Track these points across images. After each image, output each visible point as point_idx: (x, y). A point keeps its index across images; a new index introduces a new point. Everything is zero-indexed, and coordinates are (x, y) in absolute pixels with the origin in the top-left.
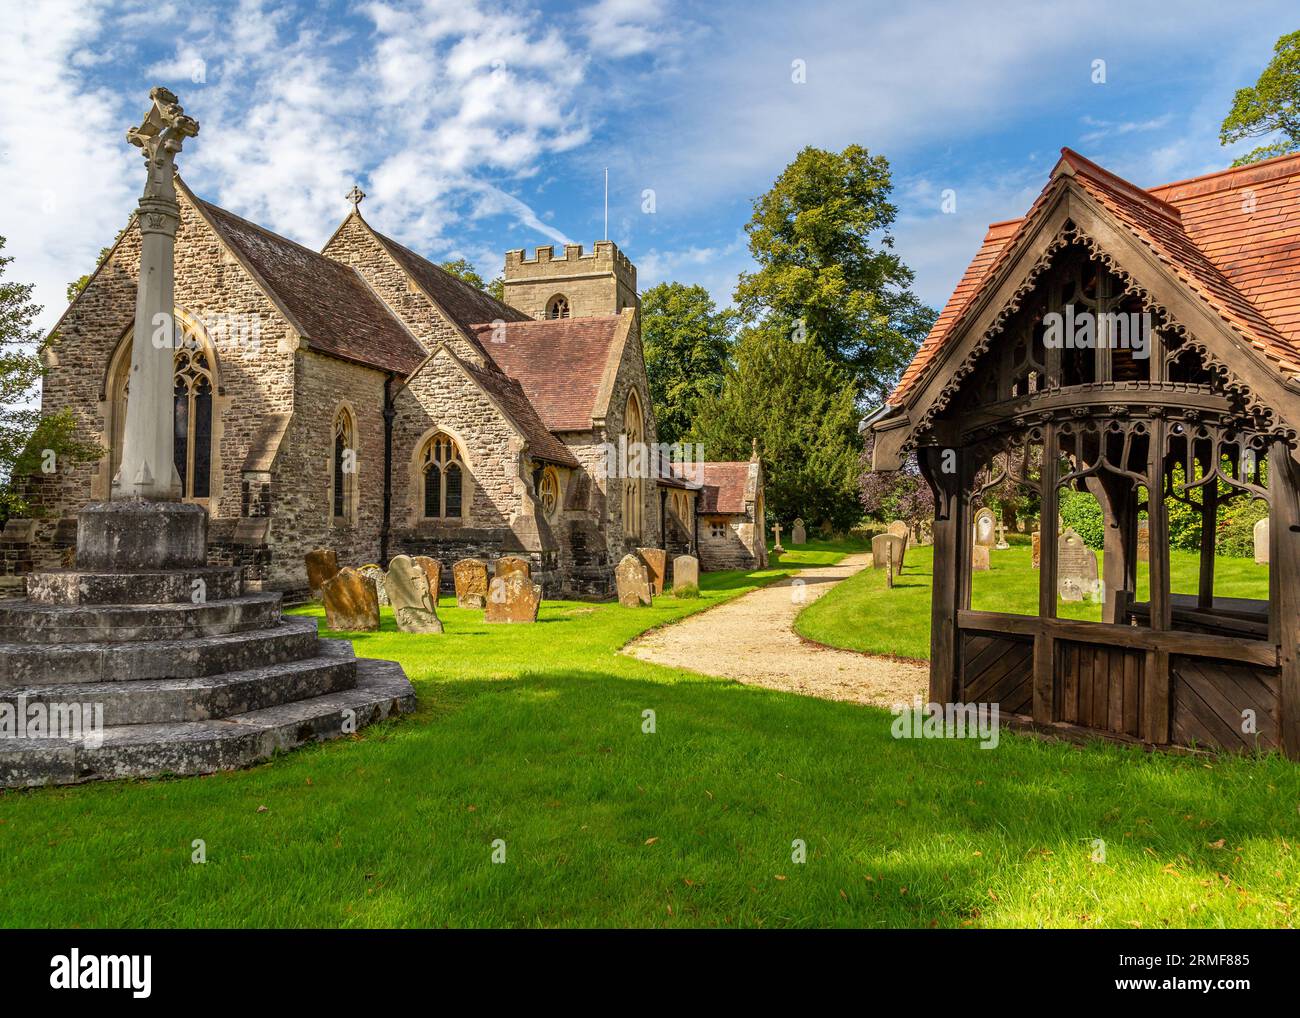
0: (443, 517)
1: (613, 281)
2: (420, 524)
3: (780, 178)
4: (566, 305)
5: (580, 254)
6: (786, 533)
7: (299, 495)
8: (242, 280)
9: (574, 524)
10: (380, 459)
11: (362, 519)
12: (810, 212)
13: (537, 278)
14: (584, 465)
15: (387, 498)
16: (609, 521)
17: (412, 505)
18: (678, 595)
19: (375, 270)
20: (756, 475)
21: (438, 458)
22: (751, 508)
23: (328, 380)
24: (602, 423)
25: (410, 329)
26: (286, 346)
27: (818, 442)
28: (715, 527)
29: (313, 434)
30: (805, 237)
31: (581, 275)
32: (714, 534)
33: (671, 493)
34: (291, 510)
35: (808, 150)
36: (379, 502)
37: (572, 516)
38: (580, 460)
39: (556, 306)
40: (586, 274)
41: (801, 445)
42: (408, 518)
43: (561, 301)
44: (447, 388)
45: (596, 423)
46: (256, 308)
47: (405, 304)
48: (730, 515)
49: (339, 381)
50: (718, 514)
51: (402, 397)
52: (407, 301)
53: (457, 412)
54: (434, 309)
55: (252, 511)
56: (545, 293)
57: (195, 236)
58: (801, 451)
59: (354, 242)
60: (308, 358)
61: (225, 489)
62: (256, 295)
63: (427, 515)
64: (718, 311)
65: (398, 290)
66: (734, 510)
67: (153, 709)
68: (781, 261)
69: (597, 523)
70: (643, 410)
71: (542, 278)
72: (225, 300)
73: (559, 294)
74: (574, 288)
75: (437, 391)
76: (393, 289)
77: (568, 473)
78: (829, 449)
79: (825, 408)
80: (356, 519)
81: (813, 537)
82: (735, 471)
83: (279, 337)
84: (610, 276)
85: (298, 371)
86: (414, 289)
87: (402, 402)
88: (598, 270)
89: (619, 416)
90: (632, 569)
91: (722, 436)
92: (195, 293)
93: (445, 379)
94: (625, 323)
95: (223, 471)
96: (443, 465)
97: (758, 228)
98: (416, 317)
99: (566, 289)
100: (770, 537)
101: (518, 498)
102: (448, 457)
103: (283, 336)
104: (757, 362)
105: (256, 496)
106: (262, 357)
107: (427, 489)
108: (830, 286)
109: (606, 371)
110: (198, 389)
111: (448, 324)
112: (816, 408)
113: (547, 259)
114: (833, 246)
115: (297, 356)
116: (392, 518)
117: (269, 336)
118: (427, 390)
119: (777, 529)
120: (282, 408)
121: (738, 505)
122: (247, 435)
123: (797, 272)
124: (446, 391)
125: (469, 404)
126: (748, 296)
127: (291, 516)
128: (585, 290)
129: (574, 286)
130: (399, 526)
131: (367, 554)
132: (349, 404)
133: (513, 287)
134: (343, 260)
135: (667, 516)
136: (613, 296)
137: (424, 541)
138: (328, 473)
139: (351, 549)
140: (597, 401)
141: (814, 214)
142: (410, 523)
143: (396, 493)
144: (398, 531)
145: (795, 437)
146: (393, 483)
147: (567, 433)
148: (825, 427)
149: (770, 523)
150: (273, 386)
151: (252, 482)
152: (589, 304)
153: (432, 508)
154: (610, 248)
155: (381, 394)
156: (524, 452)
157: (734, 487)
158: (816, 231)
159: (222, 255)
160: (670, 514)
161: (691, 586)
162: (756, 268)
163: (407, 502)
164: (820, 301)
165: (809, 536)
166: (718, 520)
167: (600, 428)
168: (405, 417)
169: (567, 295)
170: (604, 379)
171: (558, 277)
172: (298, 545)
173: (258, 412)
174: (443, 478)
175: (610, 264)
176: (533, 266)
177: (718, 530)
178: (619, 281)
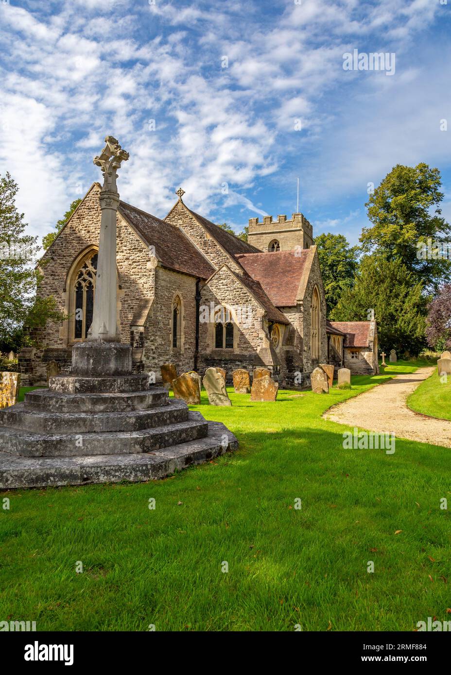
0: (224, 348)
1: (302, 233)
2: (213, 352)
3: (384, 180)
4: (278, 245)
5: (285, 219)
6: (387, 357)
7: (157, 337)
8: (130, 234)
9: (288, 352)
10: (194, 320)
11: (186, 349)
12: (399, 197)
13: (264, 232)
14: (292, 323)
15: (197, 339)
16: (305, 351)
17: (209, 342)
18: (341, 388)
19: (190, 228)
20: (374, 328)
22: (372, 344)
23: (170, 282)
24: (301, 302)
25: (207, 257)
26: (150, 265)
27: (403, 312)
28: (353, 353)
29: (163, 308)
30: (396, 209)
31: (286, 230)
32: (353, 357)
33: (332, 337)
34: (153, 345)
35: (398, 166)
36: (193, 341)
37: (286, 348)
38: (290, 320)
39: (273, 245)
40: (288, 229)
41: (394, 313)
42: (207, 349)
43: (276, 243)
44: (227, 285)
45: (298, 302)
46: (136, 247)
47: (204, 245)
48: (360, 348)
49: (175, 282)
50: (355, 347)
51: (205, 290)
52: (205, 243)
53: (231, 297)
54: (218, 247)
55: (135, 345)
56: (268, 239)
58: (394, 316)
59: (179, 215)
60: (161, 271)
62: (137, 241)
63: (216, 347)
64: (350, 247)
65: (201, 238)
66: (363, 345)
67: (115, 447)
68: (384, 222)
69: (298, 351)
70: (320, 296)
71: (266, 232)
72: (122, 243)
73: (275, 240)
74: (283, 237)
75: (221, 287)
76: (198, 237)
77: (284, 327)
78: (409, 315)
79: (406, 296)
80: (183, 349)
81: (400, 359)
82: (363, 326)
83: (147, 261)
84: (300, 230)
85: (156, 277)
86: (209, 237)
87: (204, 292)
88: (294, 227)
89: (309, 299)
90: (319, 375)
91: (354, 308)
93: (226, 281)
94: (312, 253)
95: (121, 326)
97: (372, 205)
98: (209, 251)
99: (278, 237)
100: (380, 358)
101: (261, 339)
103: (150, 261)
104: (371, 272)
105: (137, 338)
106: (139, 270)
107: (216, 335)
108: (409, 234)
109: (303, 277)
111: (225, 254)
112: (402, 295)
113: (269, 222)
114: (410, 214)
115: (156, 270)
116: (200, 349)
117: (143, 260)
118: (217, 286)
119: (383, 355)
120: (149, 295)
121: (365, 343)
122: (132, 308)
123: (392, 227)
124: (226, 287)
125: (237, 293)
126: (366, 239)
127: (153, 347)
128: (287, 237)
129: (282, 236)
130: (203, 352)
131: (188, 366)
132: (179, 293)
133: (252, 236)
134: (174, 224)
135: (330, 348)
136: (302, 240)
137: (215, 359)
138: (170, 327)
139: (180, 364)
140: (299, 292)
141: (401, 198)
142: (208, 351)
143: (202, 337)
144: (202, 355)
145: (391, 309)
146: (200, 332)
147: (284, 307)
148: (406, 304)
149: (379, 353)
150: (145, 285)
151: (135, 331)
152: (290, 244)
153: (219, 344)
154: (300, 216)
155: (194, 288)
156: (264, 317)
157: (363, 334)
158: (402, 207)
159: (120, 222)
160: (332, 347)
161: (347, 383)
162: (371, 226)
163: (207, 341)
164: (404, 242)
165: (398, 358)
166: (355, 350)
167: (300, 305)
168: (206, 300)
169: (279, 240)
170: (302, 281)
171: (274, 231)
172: (157, 361)
173: (138, 297)
174: (224, 329)
175: (301, 224)
176: (262, 226)
177: (355, 355)
178: (305, 232)
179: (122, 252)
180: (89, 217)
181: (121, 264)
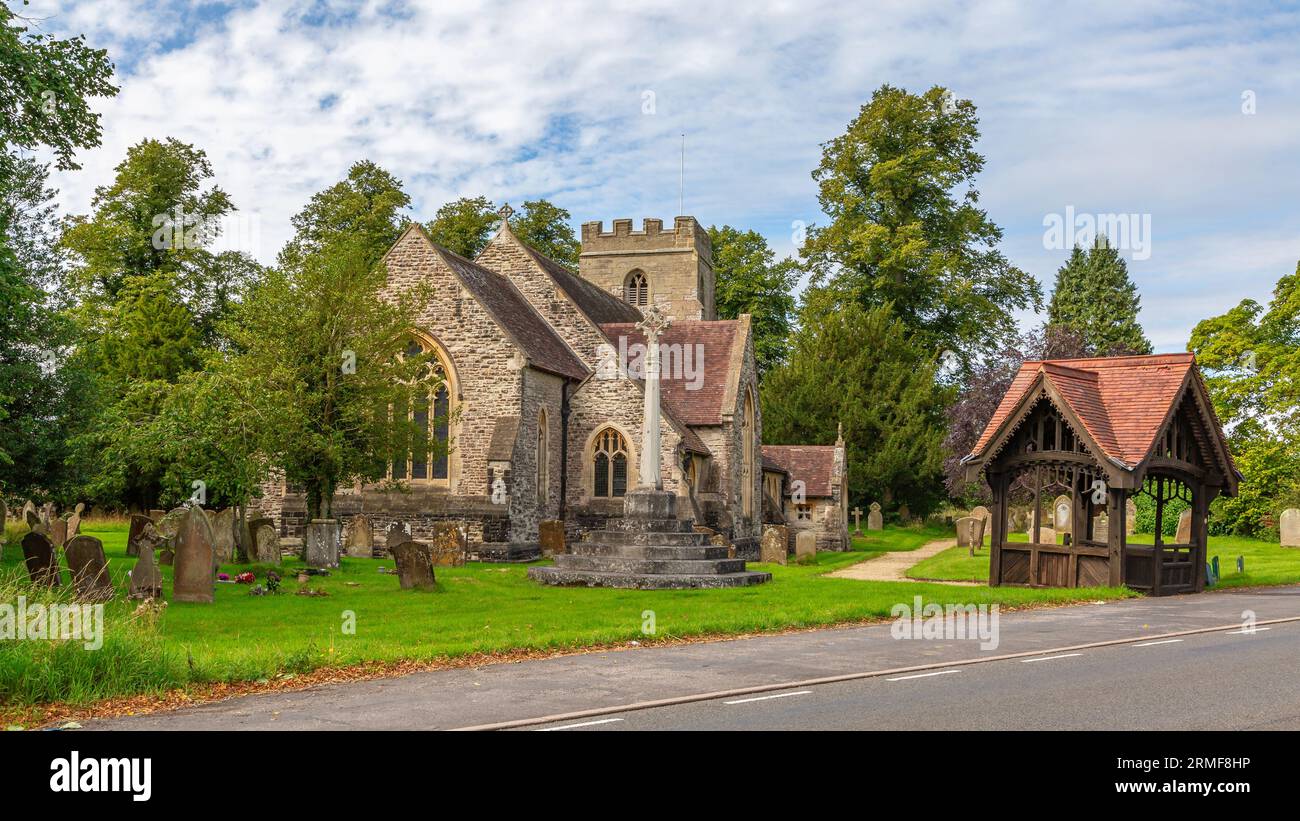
0: (611, 497)
1: (694, 258)
2: (591, 503)
3: (854, 122)
4: (644, 280)
5: (660, 229)
6: (864, 518)
7: (523, 478)
8: (477, 312)
9: (708, 504)
10: (559, 449)
11: (551, 497)
12: (889, 163)
13: (615, 252)
14: (714, 454)
15: (563, 480)
16: (735, 503)
17: (585, 486)
18: (801, 563)
19: (525, 279)
20: (842, 459)
21: (606, 448)
22: (837, 491)
23: (537, 388)
24: (730, 419)
25: (557, 331)
26: (513, 364)
27: (896, 421)
28: (801, 509)
29: (529, 431)
30: (880, 189)
31: (661, 250)
32: (801, 517)
33: (767, 475)
34: (519, 490)
35: (885, 89)
36: (558, 484)
37: (704, 497)
38: (711, 449)
39: (633, 280)
40: (666, 250)
41: (879, 425)
42: (581, 497)
43: (639, 276)
44: (616, 391)
45: (725, 419)
46: (488, 334)
47: (552, 309)
48: (815, 497)
49: (541, 388)
51: (576, 398)
52: (555, 307)
53: (624, 412)
54: (580, 316)
56: (624, 267)
57: (437, 274)
58: (879, 432)
59: (504, 253)
60: (531, 374)
61: (464, 472)
62: (489, 323)
63: (596, 495)
64: (777, 260)
65: (546, 297)
66: (820, 493)
68: (853, 216)
69: (725, 503)
70: (754, 403)
71: (621, 252)
72: (462, 326)
73: (637, 270)
74: (654, 264)
75: (607, 394)
76: (541, 295)
77: (701, 460)
78: (908, 429)
79: (904, 385)
80: (547, 497)
81: (890, 519)
82: (820, 455)
83: (508, 357)
84: (691, 252)
85: (522, 381)
86: (562, 298)
87: (576, 402)
88: (679, 246)
89: (740, 412)
90: (773, 540)
91: (795, 413)
92: (437, 319)
93: (614, 384)
94: (743, 329)
95: (460, 459)
96: (611, 455)
97: (829, 175)
98: (562, 321)
99: (644, 264)
100: (851, 520)
101: (675, 482)
102: (615, 448)
103: (513, 357)
104: (830, 332)
106: (495, 371)
107: (596, 474)
108: (909, 246)
109: (730, 373)
110: (437, 394)
111: (591, 329)
112: (895, 384)
113: (625, 233)
114: (911, 198)
115: (523, 373)
116: (568, 497)
117: (500, 356)
118: (598, 393)
119: (857, 512)
120: (511, 411)
121: (824, 488)
122: (483, 431)
123: (874, 229)
124: (614, 394)
125: (634, 405)
126: (815, 248)
127: (519, 494)
128: (665, 265)
129: (653, 262)
130: (574, 503)
132: (545, 406)
133: (590, 260)
134: (495, 269)
135: (765, 498)
136: (694, 273)
137: (595, 516)
140: (725, 400)
141: (893, 166)
142: (583, 501)
143: (571, 476)
144: (571, 508)
145: (873, 414)
146: (568, 468)
147: (699, 427)
148: (903, 405)
149: (851, 509)
150: (503, 395)
151: (496, 469)
152: (669, 280)
153: (601, 489)
154: (691, 224)
155: (560, 396)
156: (680, 445)
157: (820, 471)
158: (892, 183)
159: (460, 291)
160: (766, 495)
161: (811, 555)
162: (826, 222)
163: (581, 484)
164: (898, 263)
165: (886, 522)
167: (728, 423)
168: (579, 415)
169: (646, 270)
170: (729, 381)
171: (637, 251)
172: (522, 517)
173: (492, 415)
174: (611, 465)
175: (692, 240)
176: (611, 239)
177: (805, 512)
178: (700, 257)
179: (463, 340)
180: (402, 280)
181: (461, 359)
